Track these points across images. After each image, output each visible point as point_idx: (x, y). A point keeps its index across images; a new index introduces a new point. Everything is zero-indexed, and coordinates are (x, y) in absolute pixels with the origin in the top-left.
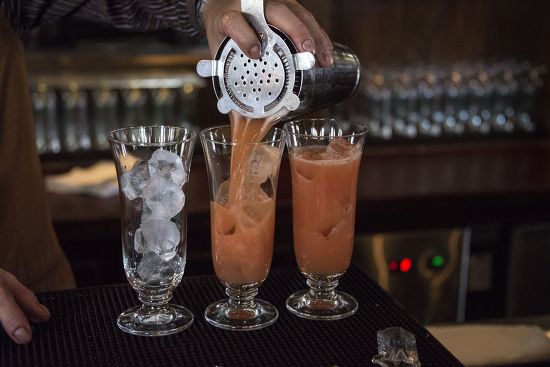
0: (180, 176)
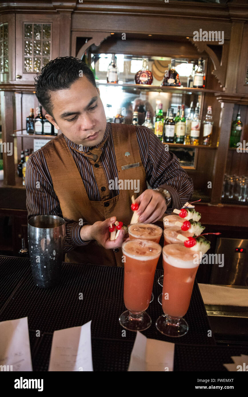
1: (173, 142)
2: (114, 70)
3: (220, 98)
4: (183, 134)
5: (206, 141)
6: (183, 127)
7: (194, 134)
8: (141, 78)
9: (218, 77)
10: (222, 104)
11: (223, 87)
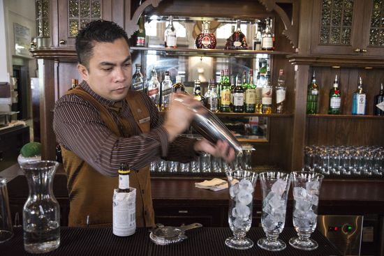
0: (251, 188)
1: (242, 112)
2: (173, 33)
3: (294, 60)
4: (252, 103)
5: (279, 108)
6: (253, 94)
7: (266, 101)
8: (203, 42)
9: (290, 37)
10: (296, 67)
11: (295, 48)
